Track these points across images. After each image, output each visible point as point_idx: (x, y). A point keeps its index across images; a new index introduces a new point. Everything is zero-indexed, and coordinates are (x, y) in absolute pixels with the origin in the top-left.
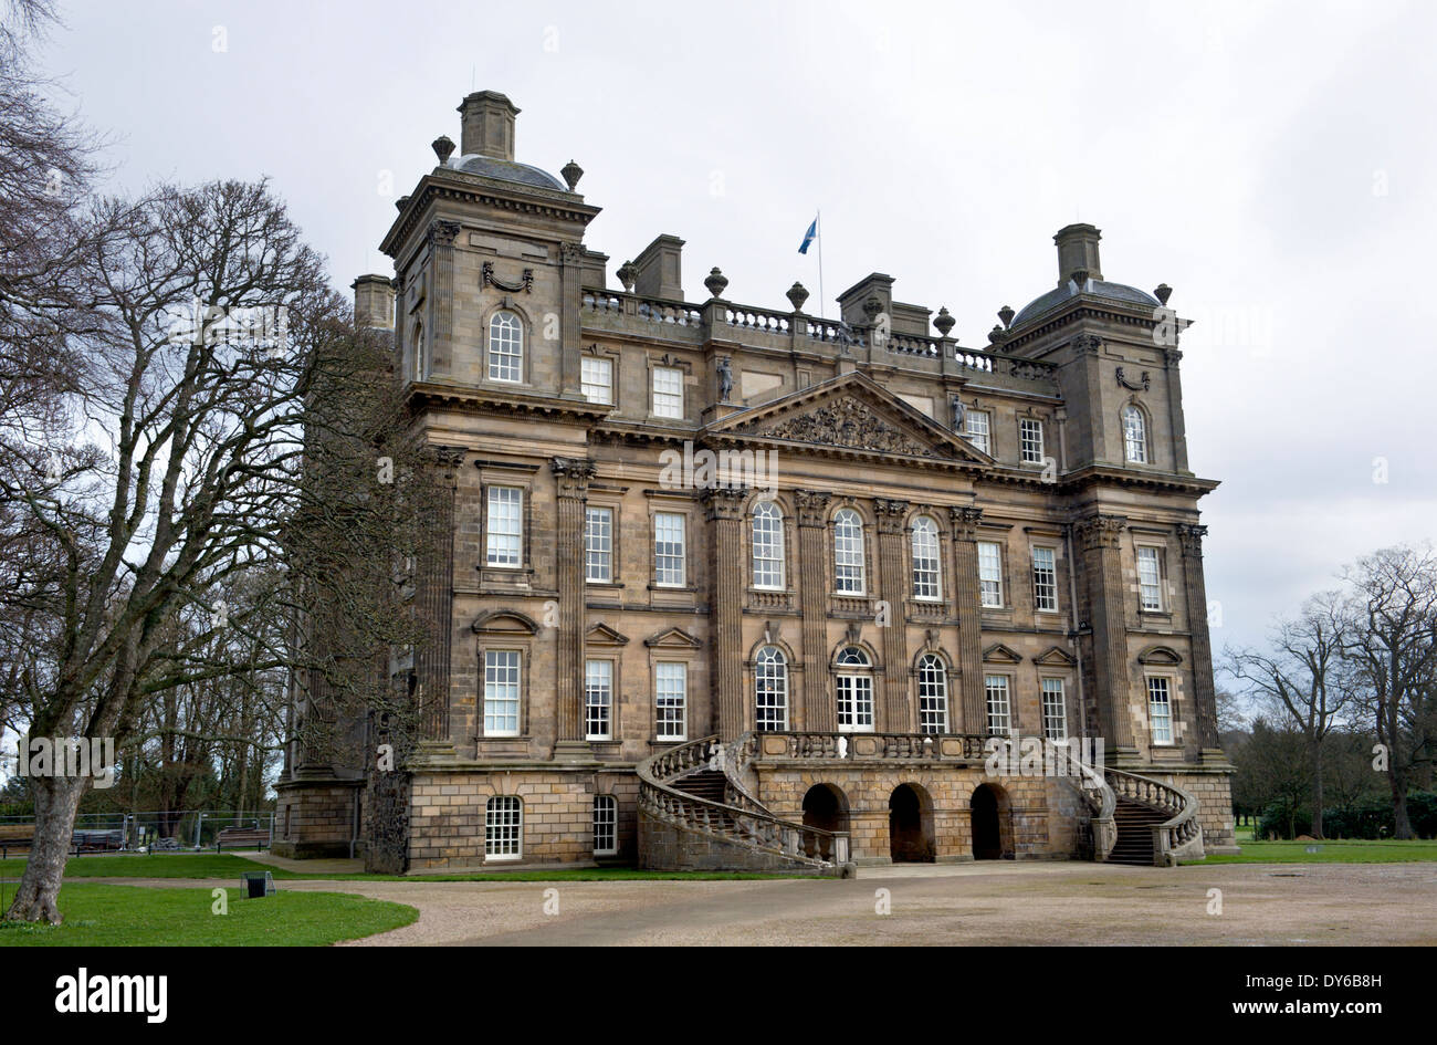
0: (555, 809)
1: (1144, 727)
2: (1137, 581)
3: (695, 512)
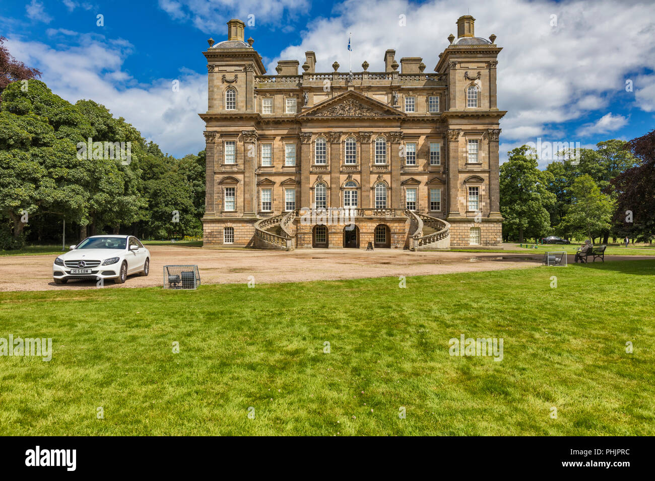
0: (243, 230)
1: (465, 204)
2: (466, 152)
3: (298, 142)
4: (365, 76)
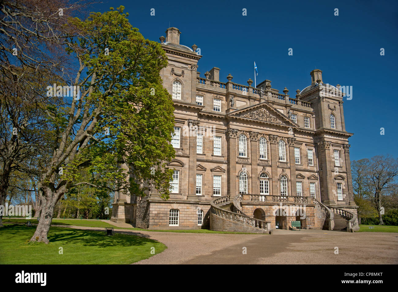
0: (188, 213)
2: (334, 158)
3: (224, 136)
4: (270, 94)
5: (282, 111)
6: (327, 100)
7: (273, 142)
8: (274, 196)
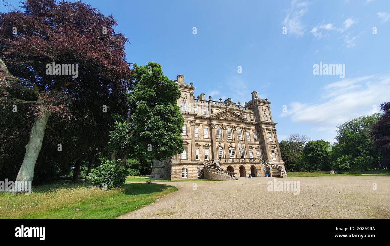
0: (192, 170)
2: (268, 137)
3: (208, 128)
4: (231, 105)
5: (238, 113)
6: (261, 106)
7: (235, 130)
8: (238, 159)
